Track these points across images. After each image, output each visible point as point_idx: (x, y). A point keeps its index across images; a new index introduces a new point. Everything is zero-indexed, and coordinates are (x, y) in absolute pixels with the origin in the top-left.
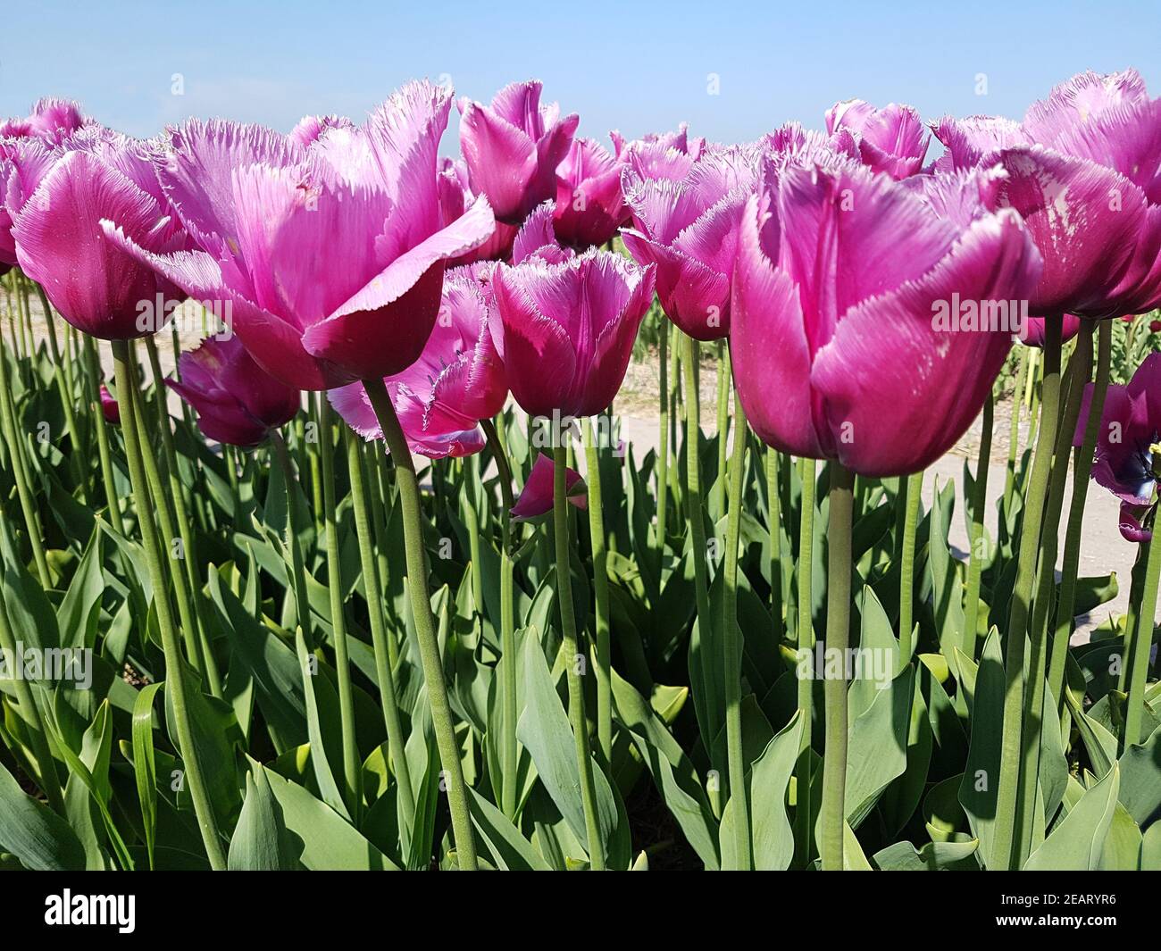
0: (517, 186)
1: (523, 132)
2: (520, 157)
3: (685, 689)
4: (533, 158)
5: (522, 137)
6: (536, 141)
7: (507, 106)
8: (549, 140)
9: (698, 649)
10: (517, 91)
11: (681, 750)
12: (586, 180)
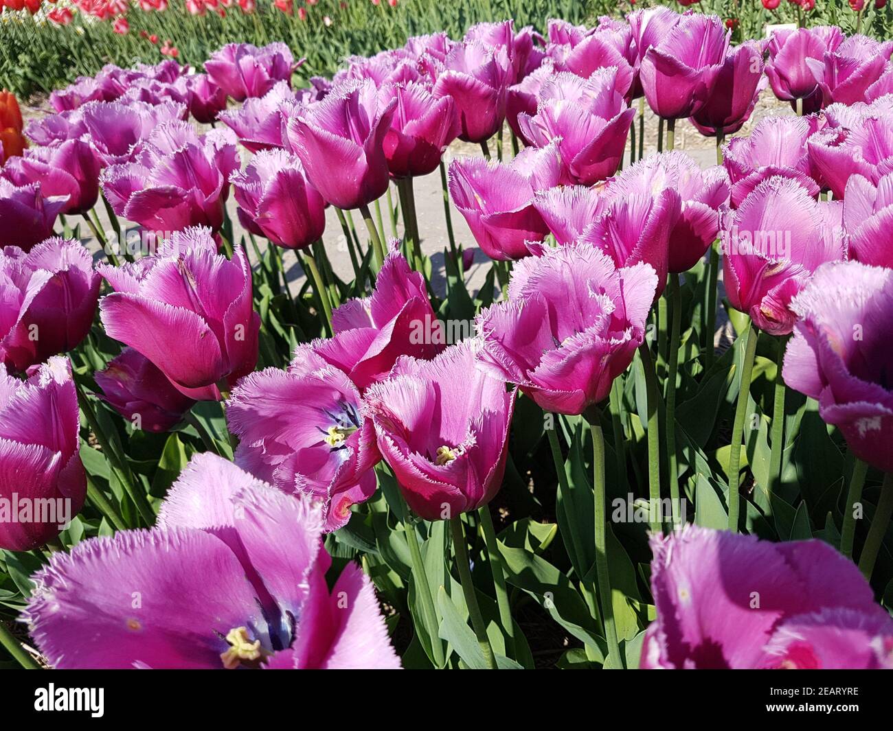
0: (353, 184)
1: (349, 140)
2: (351, 160)
3: (555, 526)
4: (363, 160)
5: (349, 144)
6: (363, 143)
7: (330, 119)
8: (373, 137)
9: (562, 500)
10: (337, 105)
11: (558, 571)
12: (410, 122)
